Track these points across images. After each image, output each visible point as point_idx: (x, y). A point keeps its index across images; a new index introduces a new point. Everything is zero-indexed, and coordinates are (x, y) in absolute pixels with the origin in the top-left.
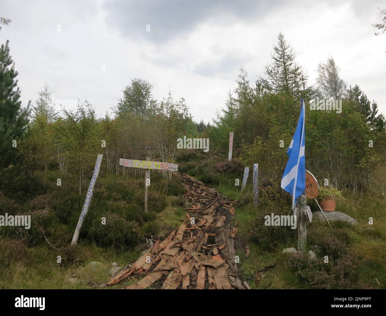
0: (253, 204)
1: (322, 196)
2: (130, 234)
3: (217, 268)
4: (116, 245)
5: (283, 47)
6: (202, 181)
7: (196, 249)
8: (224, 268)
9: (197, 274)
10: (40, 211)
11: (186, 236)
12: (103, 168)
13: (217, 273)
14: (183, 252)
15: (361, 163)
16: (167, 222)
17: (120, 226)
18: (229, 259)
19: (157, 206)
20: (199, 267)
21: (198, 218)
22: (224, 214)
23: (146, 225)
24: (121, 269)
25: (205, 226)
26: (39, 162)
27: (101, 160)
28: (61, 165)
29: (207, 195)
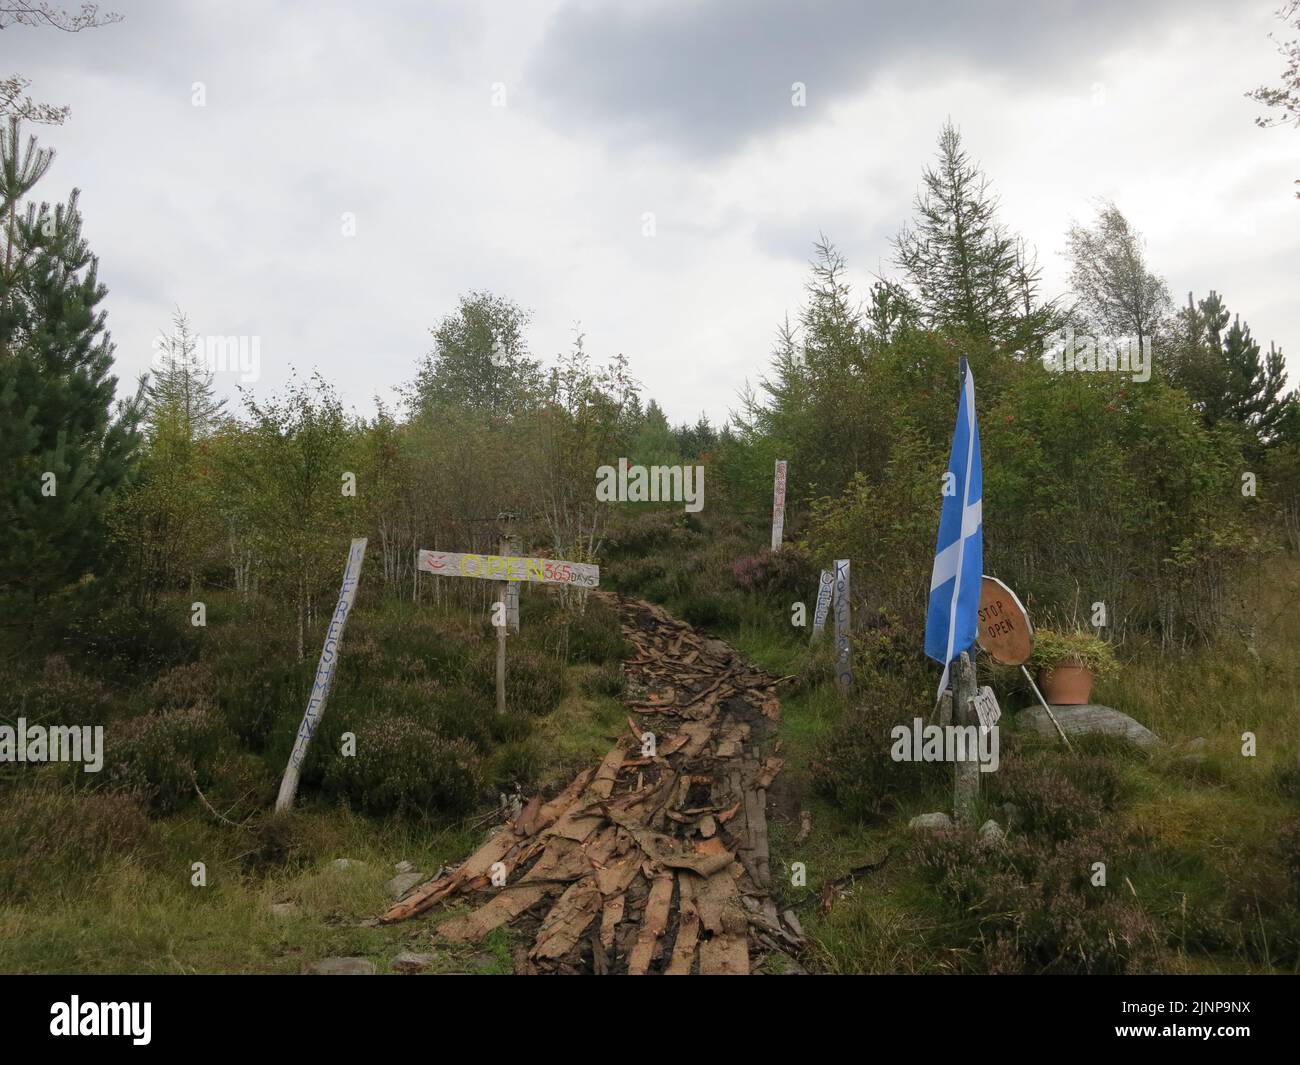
0: (835, 685)
1: (1044, 656)
2: (451, 777)
3: (707, 876)
4: (409, 809)
5: (956, 173)
6: (688, 620)
7: (649, 822)
8: (730, 873)
9: (648, 892)
10: (181, 711)
11: (622, 783)
12: (369, 580)
13: (709, 891)
14: (609, 831)
15: (1178, 551)
16: (565, 743)
17: (419, 755)
18: (746, 850)
19: (536, 695)
20: (656, 872)
21: (662, 732)
22: (747, 718)
23: (500, 753)
24: (422, 879)
25: (683, 754)
26: (173, 566)
27: (362, 555)
28: (239, 574)
29: (701, 661)
